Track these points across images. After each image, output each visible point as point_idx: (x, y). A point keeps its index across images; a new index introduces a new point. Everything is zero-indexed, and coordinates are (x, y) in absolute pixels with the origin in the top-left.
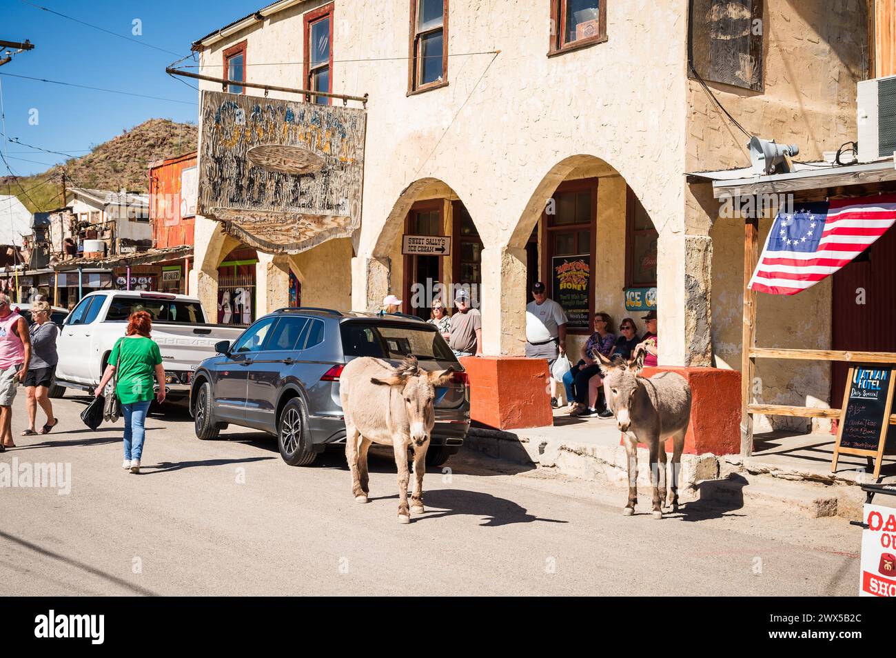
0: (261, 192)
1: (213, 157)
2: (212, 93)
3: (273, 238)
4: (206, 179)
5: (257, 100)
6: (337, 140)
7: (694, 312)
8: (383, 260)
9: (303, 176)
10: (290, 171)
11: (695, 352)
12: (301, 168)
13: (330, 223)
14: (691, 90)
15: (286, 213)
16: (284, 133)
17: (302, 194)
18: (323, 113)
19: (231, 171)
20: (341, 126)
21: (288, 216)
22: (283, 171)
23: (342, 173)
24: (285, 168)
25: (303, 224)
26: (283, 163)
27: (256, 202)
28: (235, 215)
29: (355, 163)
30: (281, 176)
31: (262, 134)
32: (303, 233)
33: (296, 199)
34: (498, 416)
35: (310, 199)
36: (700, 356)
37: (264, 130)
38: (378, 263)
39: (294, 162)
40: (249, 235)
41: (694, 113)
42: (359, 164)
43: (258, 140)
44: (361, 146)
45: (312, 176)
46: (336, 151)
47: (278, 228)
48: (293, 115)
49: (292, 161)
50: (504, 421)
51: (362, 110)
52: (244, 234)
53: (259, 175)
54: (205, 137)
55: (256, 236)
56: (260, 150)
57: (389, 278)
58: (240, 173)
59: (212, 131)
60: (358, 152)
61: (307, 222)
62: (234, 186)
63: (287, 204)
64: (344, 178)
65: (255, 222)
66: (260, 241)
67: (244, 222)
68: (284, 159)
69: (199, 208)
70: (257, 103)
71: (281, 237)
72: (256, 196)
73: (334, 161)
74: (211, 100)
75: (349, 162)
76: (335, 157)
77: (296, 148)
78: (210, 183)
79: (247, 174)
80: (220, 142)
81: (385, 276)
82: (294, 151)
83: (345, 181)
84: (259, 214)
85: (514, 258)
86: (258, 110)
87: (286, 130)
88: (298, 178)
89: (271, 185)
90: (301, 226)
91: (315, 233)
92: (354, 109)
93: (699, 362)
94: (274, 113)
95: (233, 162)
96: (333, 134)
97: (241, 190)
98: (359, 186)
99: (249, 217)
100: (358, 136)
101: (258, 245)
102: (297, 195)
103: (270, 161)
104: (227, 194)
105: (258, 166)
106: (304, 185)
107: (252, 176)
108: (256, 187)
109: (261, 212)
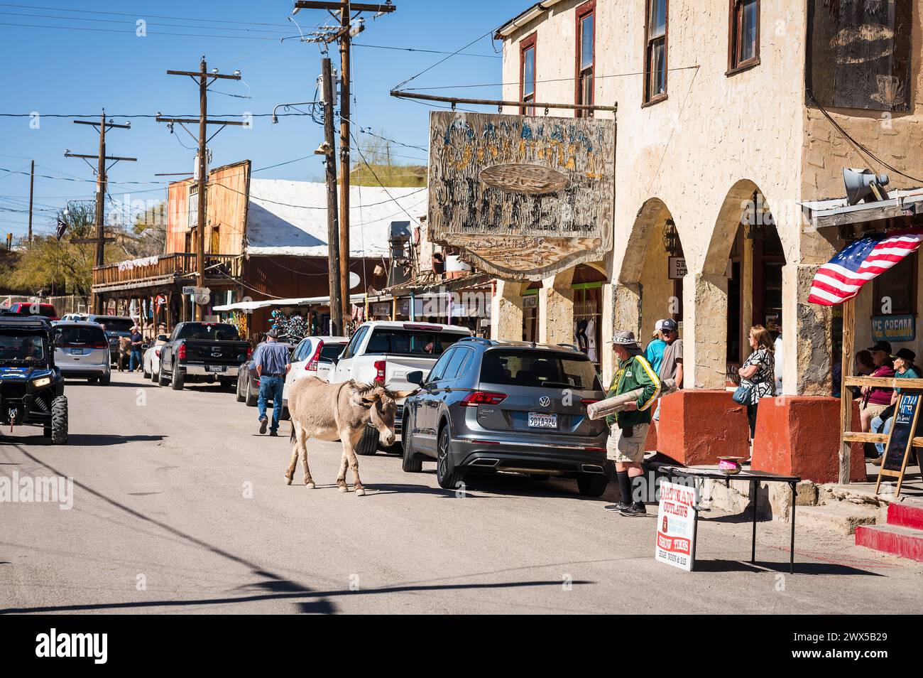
0: (497, 215)
1: (443, 179)
2: (440, 114)
3: (512, 264)
4: (436, 204)
5: (490, 117)
6: (582, 155)
7: (810, 341)
8: (632, 286)
9: (544, 195)
10: (528, 191)
11: (810, 381)
12: (541, 187)
13: (576, 246)
14: (809, 119)
15: (525, 237)
16: (521, 150)
17: (544, 215)
18: (564, 127)
19: (463, 192)
20: (586, 139)
21: (527, 239)
22: (521, 191)
23: (590, 190)
24: (523, 187)
25: (545, 247)
26: (520, 183)
27: (492, 226)
28: (469, 240)
29: (604, 179)
30: (519, 197)
31: (495, 153)
32: (546, 258)
33: (538, 221)
34: (683, 451)
35: (552, 220)
36: (816, 385)
37: (497, 147)
38: (626, 290)
39: (533, 181)
40: (485, 261)
41: (813, 142)
42: (609, 180)
43: (492, 159)
44: (611, 159)
45: (555, 195)
46: (582, 167)
47: (518, 253)
48: (530, 131)
49: (531, 180)
50: (689, 457)
51: (610, 121)
52: (480, 260)
53: (494, 197)
54: (434, 159)
55: (493, 262)
56: (494, 170)
57: (640, 306)
58: (473, 196)
59: (441, 152)
60: (607, 166)
61: (550, 246)
62: (467, 209)
63: (528, 227)
64: (592, 196)
65: (491, 247)
66: (498, 267)
67: (478, 248)
68: (521, 178)
69: (429, 234)
70: (489, 121)
71: (521, 263)
72: (491, 220)
73: (579, 177)
74: (439, 120)
75: (597, 178)
76: (581, 174)
77: (534, 166)
78: (440, 207)
79: (481, 195)
80: (450, 164)
81: (635, 304)
82: (532, 169)
83: (593, 199)
84: (496, 238)
85: (711, 285)
86: (490, 127)
87: (523, 147)
88: (538, 198)
89: (507, 207)
90: (544, 250)
91: (559, 258)
92: (601, 120)
93: (816, 391)
94: (509, 130)
95: (464, 183)
96: (578, 149)
97: (475, 214)
98: (609, 204)
99: (485, 242)
100: (607, 149)
101: (495, 271)
102: (538, 215)
103: (506, 181)
104: (460, 218)
105: (493, 188)
106: (546, 204)
107: (486, 198)
108: (491, 210)
109: (497, 236)
